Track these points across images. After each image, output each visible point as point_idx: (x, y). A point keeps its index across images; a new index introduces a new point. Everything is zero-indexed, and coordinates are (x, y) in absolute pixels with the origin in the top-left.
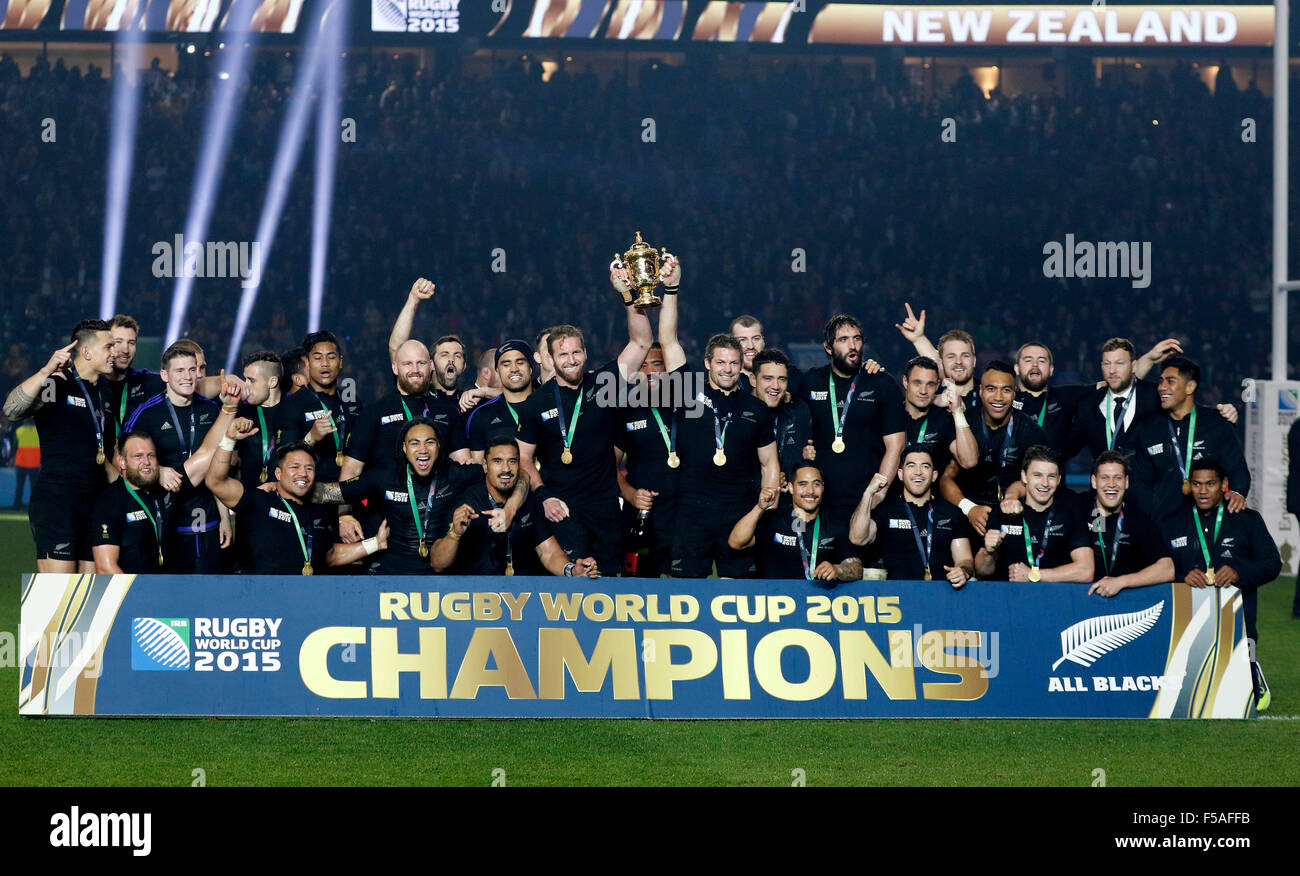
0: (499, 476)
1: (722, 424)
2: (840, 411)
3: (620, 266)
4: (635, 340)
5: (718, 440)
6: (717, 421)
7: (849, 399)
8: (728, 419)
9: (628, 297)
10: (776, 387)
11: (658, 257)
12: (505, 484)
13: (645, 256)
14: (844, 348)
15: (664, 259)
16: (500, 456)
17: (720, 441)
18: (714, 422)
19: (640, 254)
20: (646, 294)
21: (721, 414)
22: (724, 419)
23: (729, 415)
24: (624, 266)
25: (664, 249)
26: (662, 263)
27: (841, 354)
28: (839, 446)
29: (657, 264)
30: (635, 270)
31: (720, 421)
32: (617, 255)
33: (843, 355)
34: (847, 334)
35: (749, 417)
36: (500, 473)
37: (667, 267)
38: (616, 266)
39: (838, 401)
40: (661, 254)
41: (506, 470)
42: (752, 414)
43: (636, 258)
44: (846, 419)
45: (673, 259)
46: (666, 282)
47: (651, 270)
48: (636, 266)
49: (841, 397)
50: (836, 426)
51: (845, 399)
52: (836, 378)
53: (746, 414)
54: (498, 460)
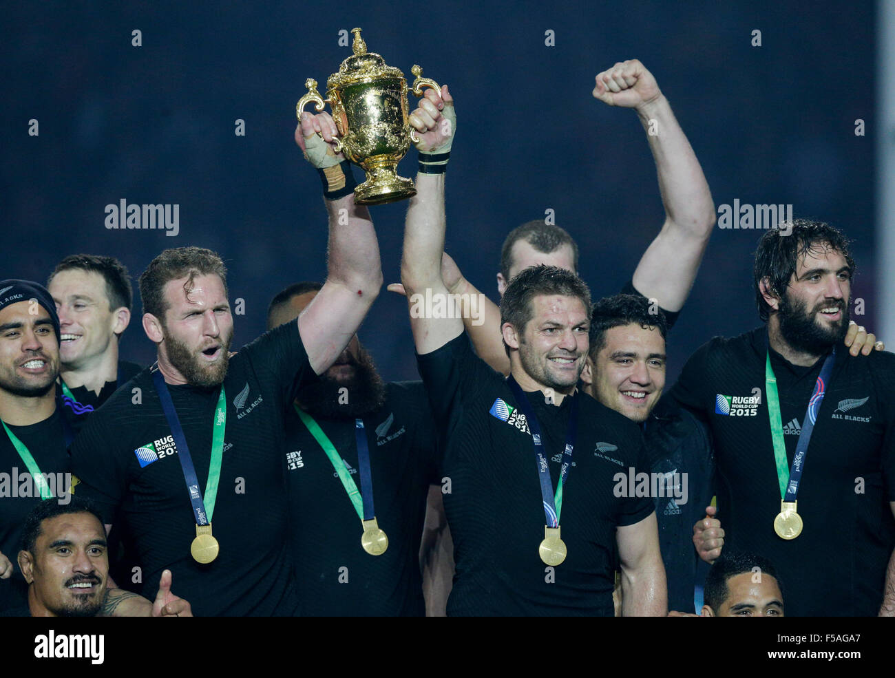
0: (68, 584)
1: (554, 469)
2: (791, 442)
3: (320, 106)
4: (344, 279)
5: (547, 506)
6: (543, 464)
7: (812, 415)
8: (566, 458)
9: (337, 180)
10: (644, 380)
11: (405, 87)
12: (84, 597)
13: (379, 83)
14: (809, 293)
15: (418, 92)
16: (69, 536)
17: (553, 509)
18: (536, 467)
19: (367, 79)
20: (382, 172)
21: (551, 448)
22: (557, 458)
23: (568, 449)
24: (329, 109)
25: (416, 69)
26: (414, 102)
27: (802, 308)
28: (789, 523)
29: (404, 102)
30: (356, 118)
31: (550, 463)
32: (311, 83)
33: (809, 309)
34: (821, 264)
35: (608, 453)
36: (70, 575)
37: (428, 108)
38: (310, 107)
39: (785, 420)
40: (411, 79)
41: (86, 568)
42: (613, 448)
43: (360, 88)
44: (806, 460)
45: (439, 92)
46: (424, 143)
47: (393, 117)
48: (361, 107)
49: (793, 409)
50: (783, 477)
51: (802, 418)
52: (781, 366)
53: (603, 447)
54: (63, 547)
